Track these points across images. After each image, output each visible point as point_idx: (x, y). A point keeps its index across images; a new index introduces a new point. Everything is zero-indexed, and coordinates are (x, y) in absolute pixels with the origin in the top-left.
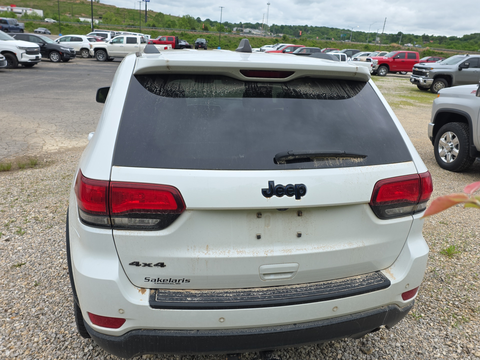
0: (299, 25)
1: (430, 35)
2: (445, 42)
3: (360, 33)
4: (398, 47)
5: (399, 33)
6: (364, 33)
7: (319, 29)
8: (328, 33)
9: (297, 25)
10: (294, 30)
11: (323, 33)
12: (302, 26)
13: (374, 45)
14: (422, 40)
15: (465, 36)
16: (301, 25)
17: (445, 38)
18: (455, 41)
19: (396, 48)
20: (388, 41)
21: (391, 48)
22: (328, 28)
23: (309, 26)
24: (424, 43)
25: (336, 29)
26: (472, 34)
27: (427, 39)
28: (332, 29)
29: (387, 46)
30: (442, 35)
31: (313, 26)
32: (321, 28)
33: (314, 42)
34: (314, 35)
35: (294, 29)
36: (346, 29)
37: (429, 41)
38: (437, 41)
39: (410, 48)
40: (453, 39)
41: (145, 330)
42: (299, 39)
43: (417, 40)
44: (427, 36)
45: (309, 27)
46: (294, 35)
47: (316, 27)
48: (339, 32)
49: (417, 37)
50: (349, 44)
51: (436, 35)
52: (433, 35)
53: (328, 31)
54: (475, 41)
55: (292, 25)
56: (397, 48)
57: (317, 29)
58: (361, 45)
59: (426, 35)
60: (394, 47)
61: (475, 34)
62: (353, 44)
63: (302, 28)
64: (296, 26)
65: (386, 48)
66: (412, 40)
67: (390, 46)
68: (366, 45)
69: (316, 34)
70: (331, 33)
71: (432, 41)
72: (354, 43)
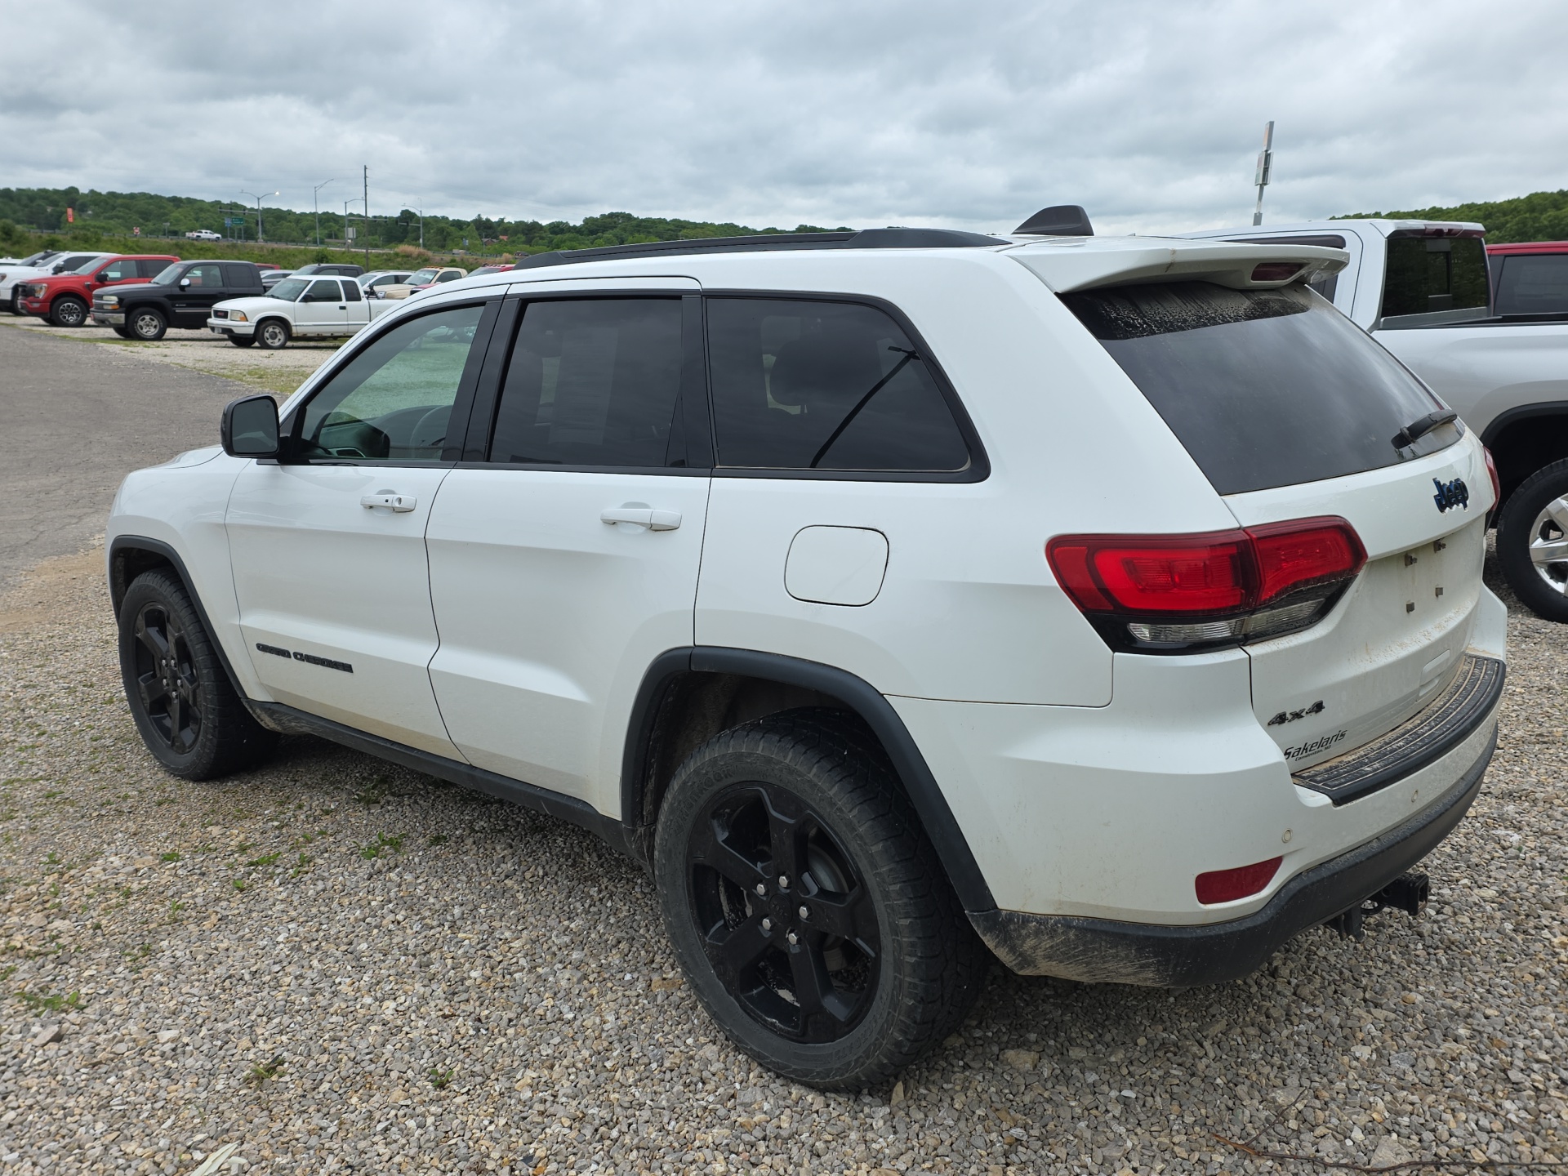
0: (42, 187)
1: (494, 219)
2: (542, 238)
3: (279, 216)
4: (420, 255)
5: (403, 212)
6: (289, 212)
7: (127, 201)
8: (165, 214)
9: (35, 187)
10: (26, 206)
11: (145, 216)
12: (56, 192)
13: (344, 253)
14: (476, 234)
15: (587, 221)
16: (50, 188)
17: (535, 226)
18: (567, 236)
19: (416, 259)
20: (376, 237)
21: (399, 259)
22: (160, 198)
23: (84, 189)
24: (486, 244)
25: (190, 201)
26: (603, 216)
27: (490, 231)
28: (176, 201)
29: (387, 254)
30: (529, 219)
31: (98, 190)
32: (132, 196)
33: (130, 244)
34: (112, 222)
35: (25, 201)
36: (226, 201)
37: (496, 237)
38: (519, 235)
39: (458, 259)
40: (558, 229)
41: (1308, 871)
42: (69, 237)
43: (461, 233)
44: (488, 220)
45: (86, 195)
46: (32, 223)
47: (112, 195)
48: (201, 210)
49: (459, 224)
50: (262, 248)
51: (510, 219)
52: (502, 220)
53: (161, 207)
54: (615, 236)
55: (13, 188)
56: (419, 260)
57: (119, 201)
58: (301, 252)
59: (484, 218)
60: (408, 256)
61: (612, 215)
62: (273, 250)
63: (55, 197)
64: (29, 190)
65: (386, 260)
66: (449, 234)
67: (397, 255)
68: (318, 252)
69: (118, 217)
70: (176, 214)
71: (505, 238)
72: (275, 246)
